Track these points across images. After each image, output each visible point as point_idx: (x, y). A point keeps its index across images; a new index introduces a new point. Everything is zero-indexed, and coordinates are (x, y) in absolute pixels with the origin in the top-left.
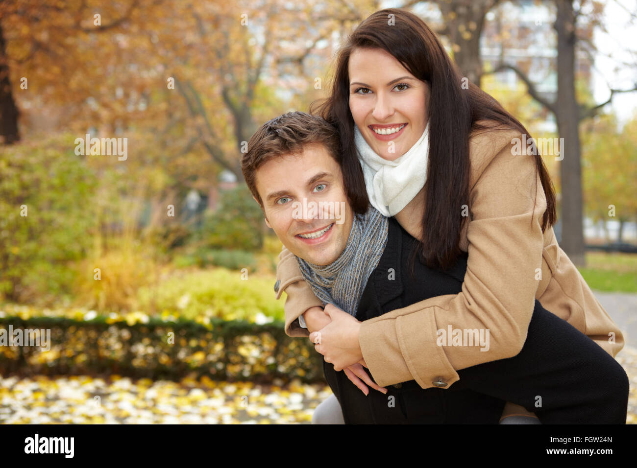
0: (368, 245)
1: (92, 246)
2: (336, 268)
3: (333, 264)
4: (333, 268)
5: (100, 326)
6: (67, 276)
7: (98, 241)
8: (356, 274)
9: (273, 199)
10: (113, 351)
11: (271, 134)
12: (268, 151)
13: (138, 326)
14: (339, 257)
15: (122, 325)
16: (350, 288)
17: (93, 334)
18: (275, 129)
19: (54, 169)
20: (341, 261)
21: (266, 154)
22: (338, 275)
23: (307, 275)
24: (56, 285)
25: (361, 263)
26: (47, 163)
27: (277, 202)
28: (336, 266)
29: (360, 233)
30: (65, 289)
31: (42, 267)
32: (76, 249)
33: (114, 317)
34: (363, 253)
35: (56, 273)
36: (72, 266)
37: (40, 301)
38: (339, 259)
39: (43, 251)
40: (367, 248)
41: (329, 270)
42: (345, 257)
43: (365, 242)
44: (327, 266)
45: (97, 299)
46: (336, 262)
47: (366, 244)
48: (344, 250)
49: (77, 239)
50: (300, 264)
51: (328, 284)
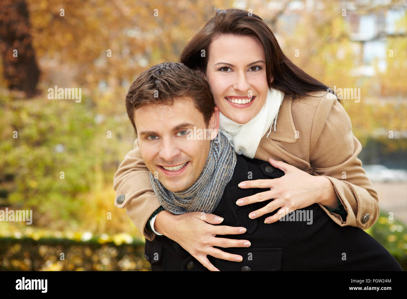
0: (225, 170)
1: (94, 181)
2: (197, 188)
3: (194, 186)
4: (194, 189)
5: (94, 245)
6: (75, 205)
7: (99, 177)
8: (214, 192)
9: (144, 136)
10: (104, 266)
11: (152, 83)
12: (146, 98)
13: (124, 245)
14: (198, 179)
15: (111, 244)
16: (207, 204)
17: (88, 252)
18: (156, 79)
19: (66, 118)
20: (200, 183)
21: (144, 100)
22: (197, 195)
23: (164, 197)
24: (65, 212)
25: (220, 184)
26: (59, 114)
27: (147, 137)
28: (197, 187)
29: (215, 161)
30: (73, 215)
31: (55, 197)
32: (82, 183)
33: (104, 238)
34: (221, 176)
35: (65, 202)
36: (81, 197)
37: (54, 225)
38: (199, 181)
39: (57, 185)
40: (224, 172)
41: (191, 192)
42: (203, 178)
43: (223, 167)
44: (189, 188)
45: (98, 224)
46: (196, 183)
47: (224, 169)
48: (202, 173)
49: (83, 175)
50: (159, 188)
51: (186, 203)
